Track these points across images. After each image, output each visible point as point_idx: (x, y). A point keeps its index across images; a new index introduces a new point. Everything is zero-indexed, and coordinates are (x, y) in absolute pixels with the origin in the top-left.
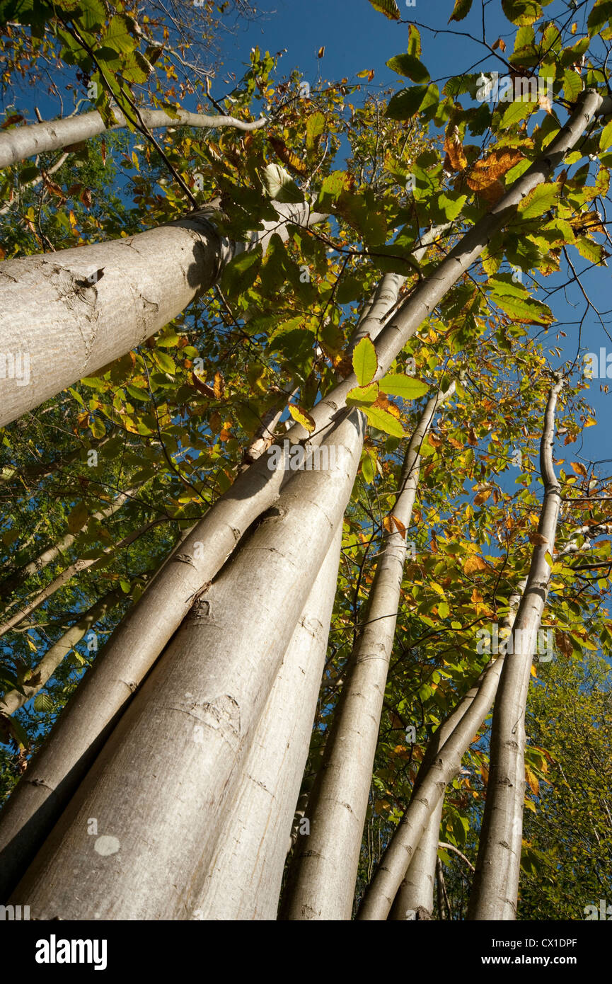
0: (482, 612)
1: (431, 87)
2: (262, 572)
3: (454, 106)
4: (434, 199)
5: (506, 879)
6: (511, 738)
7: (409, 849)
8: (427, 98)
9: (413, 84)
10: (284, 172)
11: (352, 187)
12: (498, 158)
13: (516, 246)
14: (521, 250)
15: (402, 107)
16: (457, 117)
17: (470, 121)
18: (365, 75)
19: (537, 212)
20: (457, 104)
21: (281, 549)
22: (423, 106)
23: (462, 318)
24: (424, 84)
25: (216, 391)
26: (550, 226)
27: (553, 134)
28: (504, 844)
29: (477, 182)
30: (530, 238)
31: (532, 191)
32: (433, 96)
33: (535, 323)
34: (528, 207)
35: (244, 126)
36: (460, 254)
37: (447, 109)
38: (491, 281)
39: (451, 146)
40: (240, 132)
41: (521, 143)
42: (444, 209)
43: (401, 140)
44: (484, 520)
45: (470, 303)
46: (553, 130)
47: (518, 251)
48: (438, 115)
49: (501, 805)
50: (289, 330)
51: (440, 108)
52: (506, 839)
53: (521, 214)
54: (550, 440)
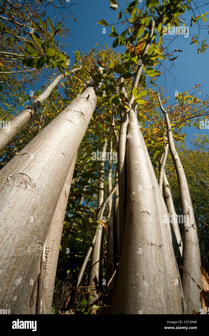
0: (160, 140)
1: (119, 37)
2: (133, 131)
3: (125, 39)
4: (130, 60)
5: (182, 171)
6: (175, 153)
7: (162, 178)
8: (119, 40)
9: (116, 38)
10: (102, 68)
11: (115, 64)
12: (140, 45)
13: (149, 62)
14: (150, 62)
15: (115, 45)
16: (126, 41)
17: (129, 41)
18: (96, 45)
19: (151, 53)
20: (126, 38)
21: (134, 128)
22: (119, 42)
23: (143, 82)
24: (118, 37)
25: (102, 117)
26: (155, 54)
27: (148, 35)
28: (180, 167)
29: (137, 52)
30: (151, 59)
31: (149, 48)
32: (120, 39)
33: (157, 76)
34: (149, 52)
35: (78, 69)
36: (140, 68)
37: (124, 41)
38: (146, 71)
39: (130, 47)
40: (78, 71)
41: (144, 39)
42: (133, 60)
43: (108, 57)
44: (152, 126)
45: (143, 78)
46: (147, 34)
47: (150, 63)
48: (123, 43)
49: (177, 163)
50: (113, 98)
51: (123, 41)
52: (180, 166)
53: (148, 55)
54: (161, 105)
